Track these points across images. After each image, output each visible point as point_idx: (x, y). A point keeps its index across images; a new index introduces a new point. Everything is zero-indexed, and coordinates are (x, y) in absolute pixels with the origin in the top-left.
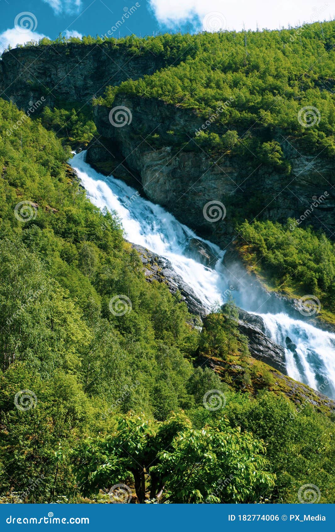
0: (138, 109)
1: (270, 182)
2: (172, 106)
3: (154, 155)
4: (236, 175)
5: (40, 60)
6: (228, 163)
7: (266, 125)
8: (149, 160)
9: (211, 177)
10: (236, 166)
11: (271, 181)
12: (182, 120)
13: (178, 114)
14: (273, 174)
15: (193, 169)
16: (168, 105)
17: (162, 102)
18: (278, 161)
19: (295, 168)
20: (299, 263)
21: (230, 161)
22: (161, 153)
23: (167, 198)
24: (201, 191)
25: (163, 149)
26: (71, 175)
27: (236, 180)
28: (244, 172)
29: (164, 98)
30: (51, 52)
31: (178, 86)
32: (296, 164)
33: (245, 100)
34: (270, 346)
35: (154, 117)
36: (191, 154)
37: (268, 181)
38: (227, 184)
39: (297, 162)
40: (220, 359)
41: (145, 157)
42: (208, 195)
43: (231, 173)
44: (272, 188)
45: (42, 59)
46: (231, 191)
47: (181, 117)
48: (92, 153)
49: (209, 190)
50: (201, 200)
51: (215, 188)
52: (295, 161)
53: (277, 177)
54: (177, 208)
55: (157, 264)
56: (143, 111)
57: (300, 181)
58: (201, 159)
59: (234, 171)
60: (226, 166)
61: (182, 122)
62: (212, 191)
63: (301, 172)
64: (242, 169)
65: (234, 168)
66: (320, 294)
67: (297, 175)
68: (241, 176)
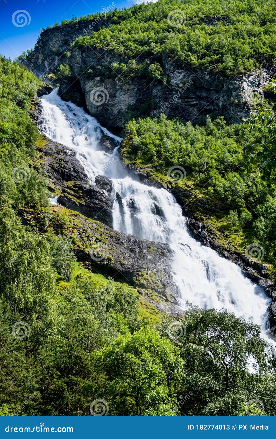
0: (84, 55)
1: (156, 92)
2: (102, 49)
3: (91, 84)
4: (136, 89)
5: (62, 35)
6: (131, 82)
7: (155, 53)
8: (88, 88)
9: (121, 93)
10: (136, 84)
11: (156, 90)
12: (108, 58)
13: (106, 54)
14: (157, 86)
15: (112, 90)
16: (99, 49)
17: (96, 47)
18: (158, 76)
19: (172, 79)
20: (150, 142)
21: (132, 81)
22: (95, 82)
23: (98, 111)
24: (116, 103)
25: (96, 79)
26: (35, 104)
27: (136, 93)
28: (141, 87)
29: (97, 45)
30: (68, 29)
31: (107, 35)
32: (172, 77)
33: (147, 38)
34: (104, 199)
35: (93, 59)
36: (110, 80)
37: (155, 91)
38: (131, 97)
39: (173, 76)
40: (32, 210)
41: (86, 86)
42: (120, 106)
43: (133, 89)
44: (157, 95)
45: (63, 34)
46: (133, 101)
47: (107, 56)
48: (62, 88)
49: (121, 102)
50: (116, 110)
51: (124, 100)
52: (171, 75)
53: (160, 87)
54: (102, 117)
55: (62, 154)
56: (87, 55)
57: (175, 88)
58: (116, 82)
59: (135, 87)
60: (129, 85)
61: (108, 59)
62: (122, 103)
63: (176, 82)
64: (140, 85)
65: (135, 85)
66: (158, 162)
67: (173, 84)
68: (139, 90)
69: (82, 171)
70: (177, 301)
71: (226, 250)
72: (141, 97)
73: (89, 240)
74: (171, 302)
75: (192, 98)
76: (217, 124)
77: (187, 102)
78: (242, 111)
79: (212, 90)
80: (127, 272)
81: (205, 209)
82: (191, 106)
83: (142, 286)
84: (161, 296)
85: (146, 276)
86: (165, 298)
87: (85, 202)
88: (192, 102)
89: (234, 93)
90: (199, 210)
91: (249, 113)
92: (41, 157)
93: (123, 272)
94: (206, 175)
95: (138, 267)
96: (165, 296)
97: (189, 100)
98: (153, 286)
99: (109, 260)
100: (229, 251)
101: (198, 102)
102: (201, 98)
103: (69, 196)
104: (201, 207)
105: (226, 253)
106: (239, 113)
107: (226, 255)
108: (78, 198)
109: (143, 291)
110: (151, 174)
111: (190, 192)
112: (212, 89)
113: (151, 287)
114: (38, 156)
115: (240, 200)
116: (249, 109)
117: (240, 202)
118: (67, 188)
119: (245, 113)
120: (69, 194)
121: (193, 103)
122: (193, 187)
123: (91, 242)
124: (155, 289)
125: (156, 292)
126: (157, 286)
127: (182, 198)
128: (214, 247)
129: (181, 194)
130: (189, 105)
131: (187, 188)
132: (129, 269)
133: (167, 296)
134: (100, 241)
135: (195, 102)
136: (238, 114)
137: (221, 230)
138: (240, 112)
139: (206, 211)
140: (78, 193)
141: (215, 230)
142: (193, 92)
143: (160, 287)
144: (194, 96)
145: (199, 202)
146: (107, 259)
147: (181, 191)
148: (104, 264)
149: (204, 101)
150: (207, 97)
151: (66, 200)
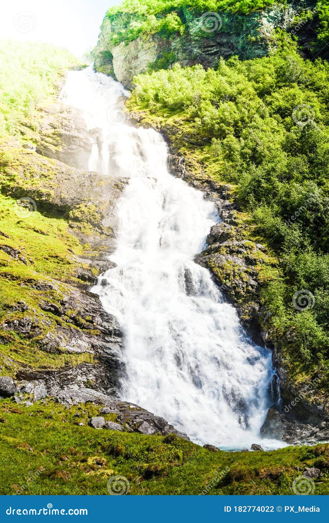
0: (113, 23)
1: (174, 44)
2: (127, 13)
3: (117, 49)
4: (157, 46)
6: (151, 40)
9: (143, 53)
10: (157, 40)
14: (176, 38)
16: (125, 14)
18: (175, 27)
19: (191, 29)
20: (151, 88)
21: (153, 38)
22: (120, 47)
23: (123, 76)
25: (121, 44)
27: (157, 50)
28: (161, 43)
29: (123, 10)
37: (173, 44)
38: (152, 55)
39: (191, 25)
41: (113, 53)
43: (154, 46)
44: (176, 48)
46: (154, 59)
48: (96, 62)
49: (142, 62)
51: (145, 60)
53: (179, 39)
56: (115, 23)
57: (194, 38)
59: (156, 44)
60: (150, 42)
62: (144, 63)
63: (194, 31)
64: (160, 41)
65: (155, 42)
66: (154, 105)
67: (192, 34)
68: (160, 46)
69: (84, 128)
70: (114, 233)
71: (197, 180)
72: (161, 53)
73: (32, 176)
74: (106, 235)
75: (213, 46)
76: (231, 65)
77: (208, 51)
78: (259, 48)
79: (232, 34)
80: (65, 206)
81: (191, 143)
82: (212, 54)
83: (76, 219)
84: (96, 228)
85: (83, 208)
86: (100, 231)
87: (63, 149)
88: (212, 50)
89: (252, 31)
90: (184, 146)
91: (267, 49)
92: (42, 117)
93: (61, 207)
94: (196, 108)
95: (79, 199)
96: (101, 228)
97: (209, 49)
98: (90, 219)
99: (49, 195)
100: (201, 180)
101: (218, 50)
102: (220, 45)
103: (46, 144)
104: (187, 142)
105: (196, 183)
106: (256, 51)
107: (196, 184)
108: (56, 145)
109: (75, 224)
110: (144, 116)
111: (177, 128)
112: (232, 32)
113: (87, 220)
114: (39, 116)
115: (228, 128)
116: (267, 45)
117: (228, 130)
118: (45, 136)
119: (264, 50)
120: (46, 142)
121: (213, 52)
122: (182, 123)
123: (35, 178)
124: (91, 222)
125: (91, 225)
126: (94, 218)
127: (170, 136)
128: (186, 179)
129: (169, 132)
130: (208, 54)
131: (175, 125)
132: (67, 203)
133: (103, 228)
134: (46, 177)
135: (215, 50)
136: (255, 53)
137: (202, 162)
138: (258, 50)
139: (191, 146)
140: (57, 141)
141: (194, 163)
142: (213, 40)
143: (97, 219)
144: (214, 44)
145: (186, 137)
146: (46, 194)
147: (168, 129)
148: (43, 200)
149: (224, 47)
150: (228, 43)
151: (42, 149)
